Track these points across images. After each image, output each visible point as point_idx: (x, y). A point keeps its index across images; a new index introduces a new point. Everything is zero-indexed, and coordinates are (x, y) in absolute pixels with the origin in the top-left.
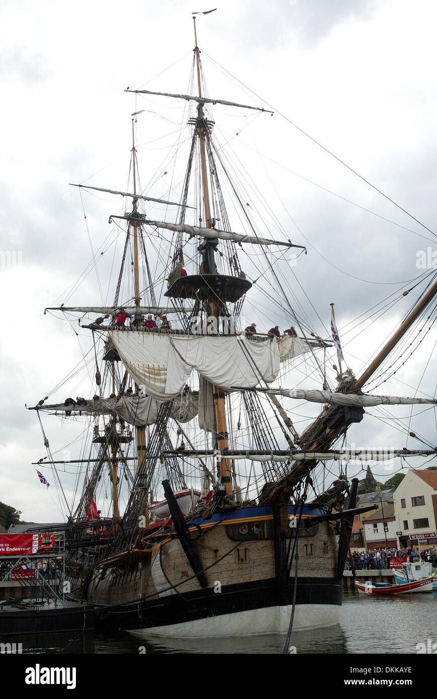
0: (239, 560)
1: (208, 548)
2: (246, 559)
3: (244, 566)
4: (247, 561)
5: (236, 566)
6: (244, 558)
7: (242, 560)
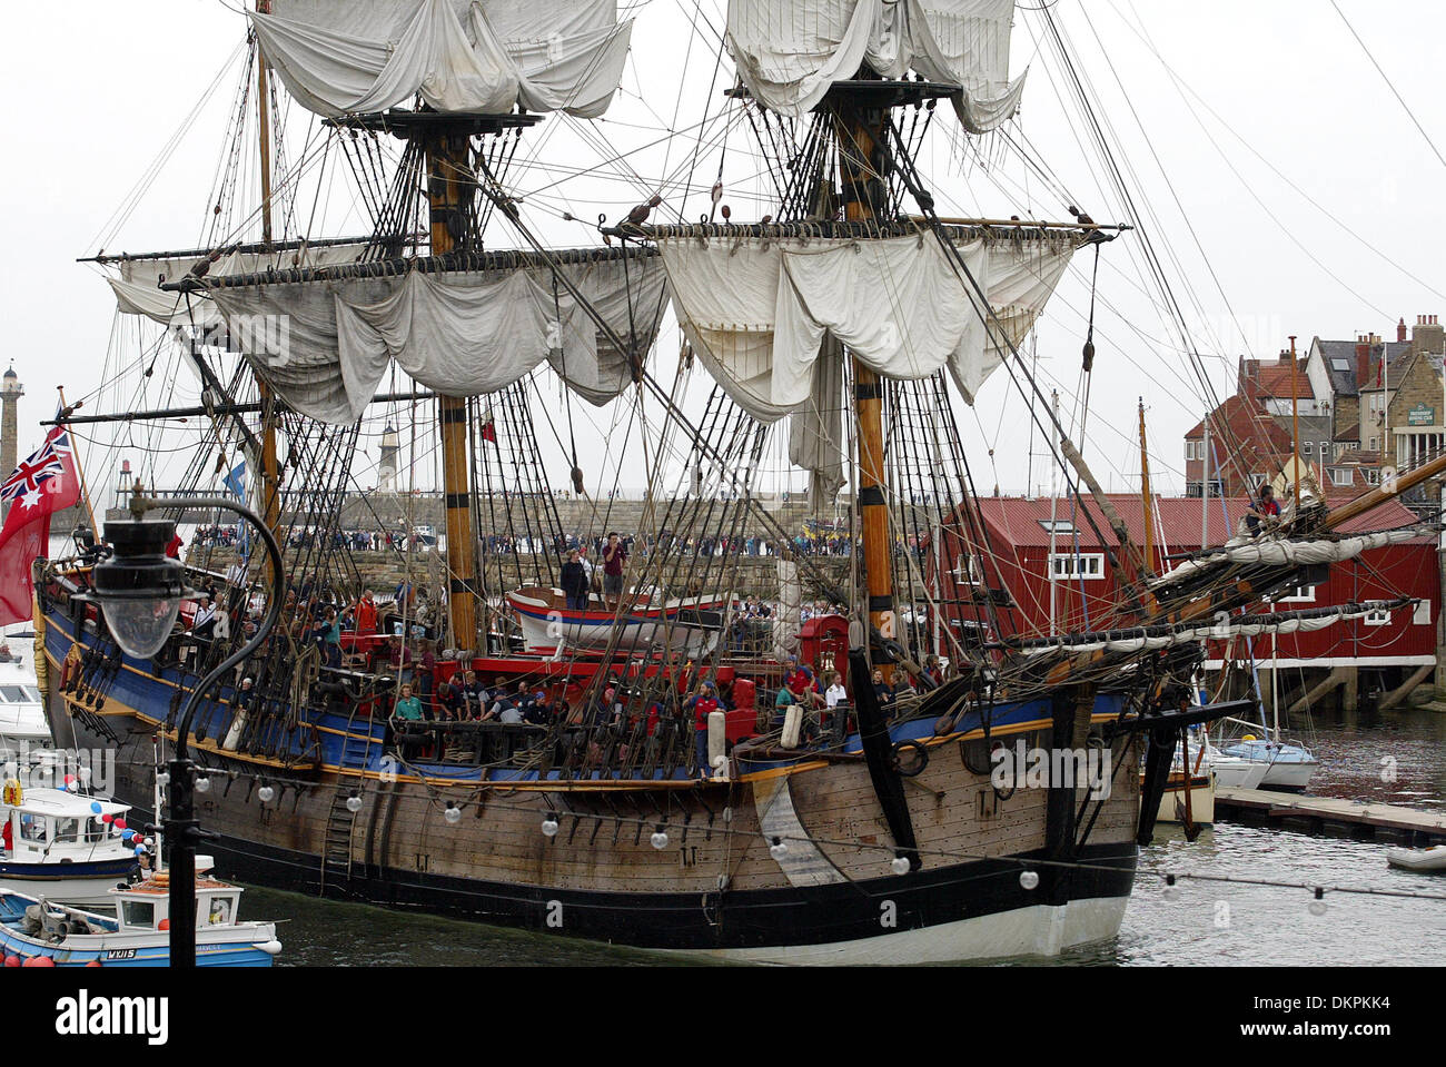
0: (982, 814)
1: (923, 788)
2: (995, 812)
3: (991, 825)
4: (998, 816)
5: (977, 826)
6: (992, 809)
7: (988, 813)
